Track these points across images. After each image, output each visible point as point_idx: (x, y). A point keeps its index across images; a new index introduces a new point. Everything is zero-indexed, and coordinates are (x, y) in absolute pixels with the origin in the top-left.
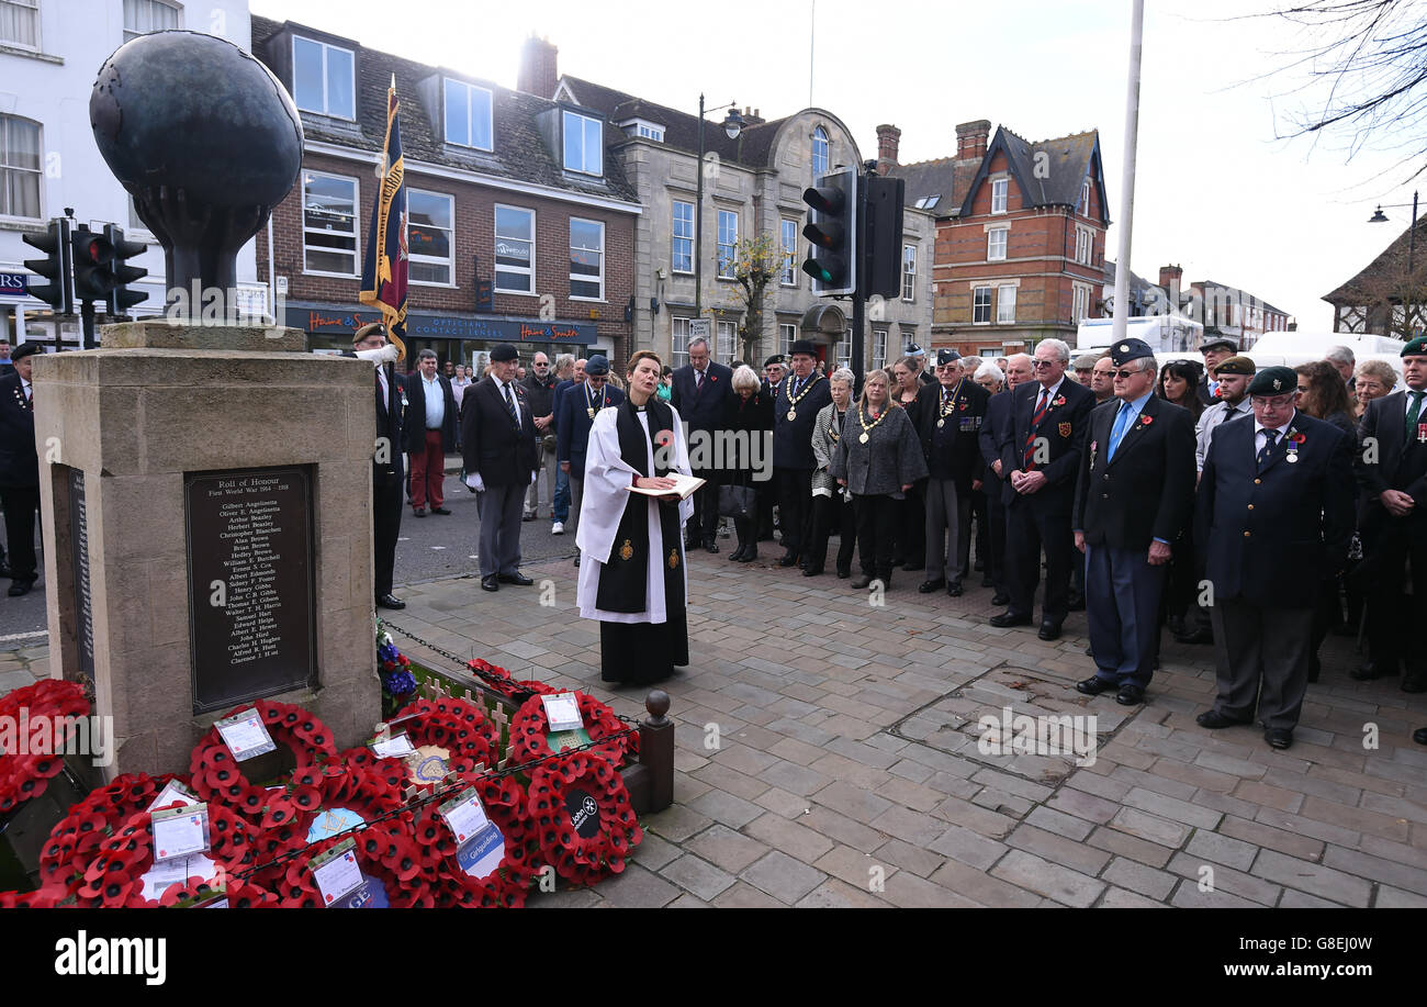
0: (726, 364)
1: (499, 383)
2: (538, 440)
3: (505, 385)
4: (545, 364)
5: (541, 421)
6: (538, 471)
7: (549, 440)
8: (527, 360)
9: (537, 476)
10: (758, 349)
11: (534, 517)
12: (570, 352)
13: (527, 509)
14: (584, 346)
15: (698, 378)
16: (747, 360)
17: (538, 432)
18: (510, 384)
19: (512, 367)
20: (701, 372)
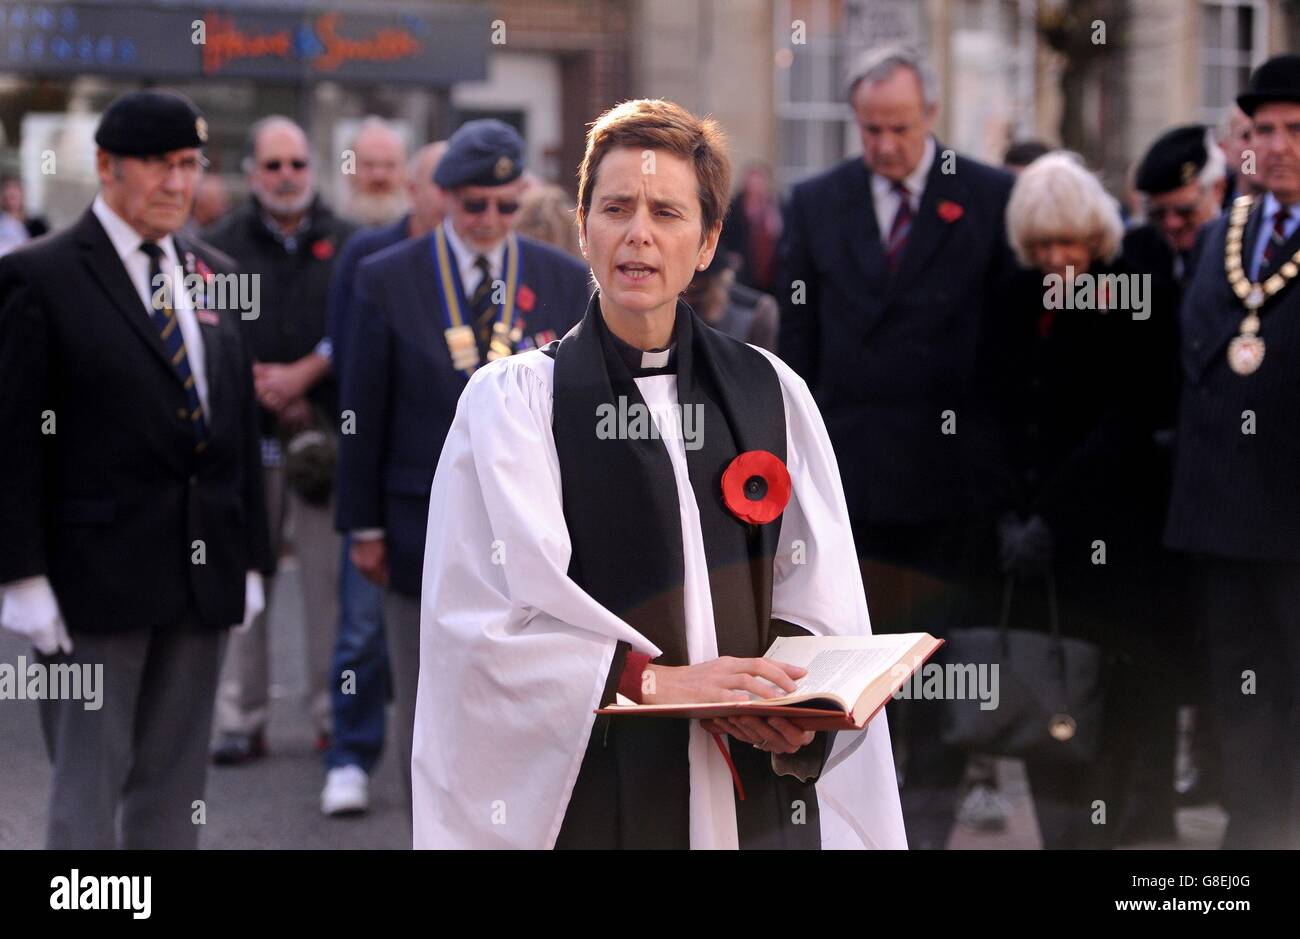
0: (988, 153)
1: (126, 242)
2: (270, 453)
3: (151, 249)
4: (298, 165)
5: (278, 380)
6: (268, 573)
7: (310, 455)
8: (231, 150)
9: (268, 592)
10: (1116, 94)
11: (253, 750)
12: (387, 112)
13: (228, 715)
14: (441, 92)
15: (886, 208)
16: (1071, 135)
17: (272, 423)
18: (166, 244)
19: (179, 179)
20: (898, 187)
